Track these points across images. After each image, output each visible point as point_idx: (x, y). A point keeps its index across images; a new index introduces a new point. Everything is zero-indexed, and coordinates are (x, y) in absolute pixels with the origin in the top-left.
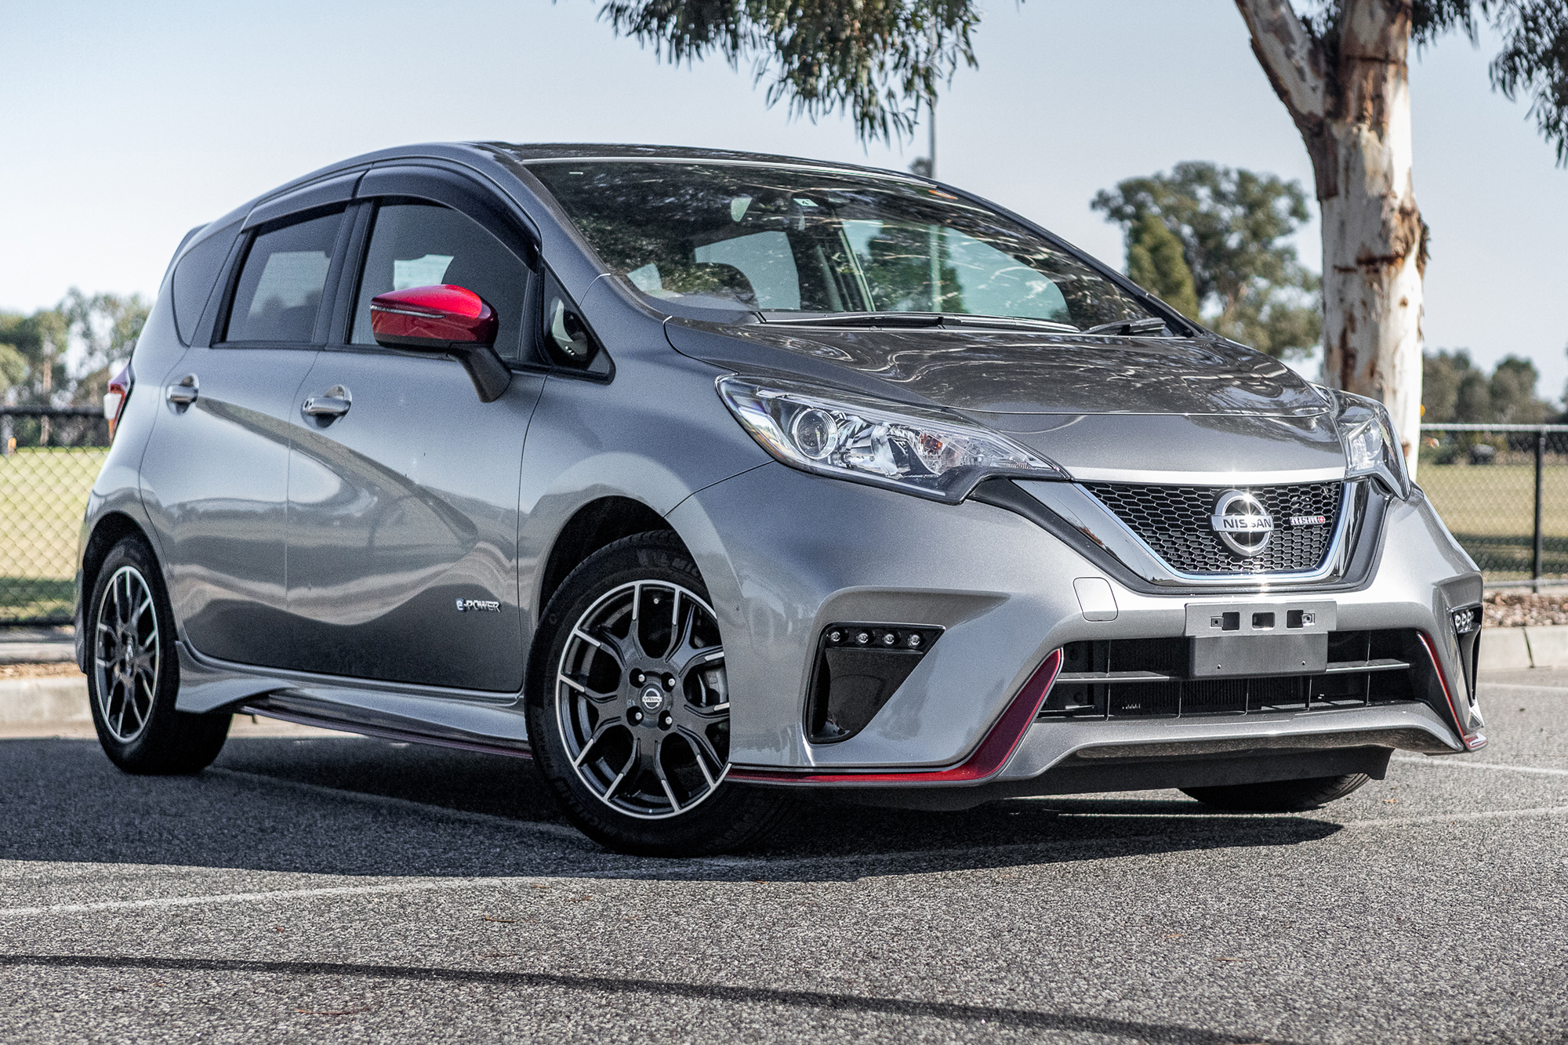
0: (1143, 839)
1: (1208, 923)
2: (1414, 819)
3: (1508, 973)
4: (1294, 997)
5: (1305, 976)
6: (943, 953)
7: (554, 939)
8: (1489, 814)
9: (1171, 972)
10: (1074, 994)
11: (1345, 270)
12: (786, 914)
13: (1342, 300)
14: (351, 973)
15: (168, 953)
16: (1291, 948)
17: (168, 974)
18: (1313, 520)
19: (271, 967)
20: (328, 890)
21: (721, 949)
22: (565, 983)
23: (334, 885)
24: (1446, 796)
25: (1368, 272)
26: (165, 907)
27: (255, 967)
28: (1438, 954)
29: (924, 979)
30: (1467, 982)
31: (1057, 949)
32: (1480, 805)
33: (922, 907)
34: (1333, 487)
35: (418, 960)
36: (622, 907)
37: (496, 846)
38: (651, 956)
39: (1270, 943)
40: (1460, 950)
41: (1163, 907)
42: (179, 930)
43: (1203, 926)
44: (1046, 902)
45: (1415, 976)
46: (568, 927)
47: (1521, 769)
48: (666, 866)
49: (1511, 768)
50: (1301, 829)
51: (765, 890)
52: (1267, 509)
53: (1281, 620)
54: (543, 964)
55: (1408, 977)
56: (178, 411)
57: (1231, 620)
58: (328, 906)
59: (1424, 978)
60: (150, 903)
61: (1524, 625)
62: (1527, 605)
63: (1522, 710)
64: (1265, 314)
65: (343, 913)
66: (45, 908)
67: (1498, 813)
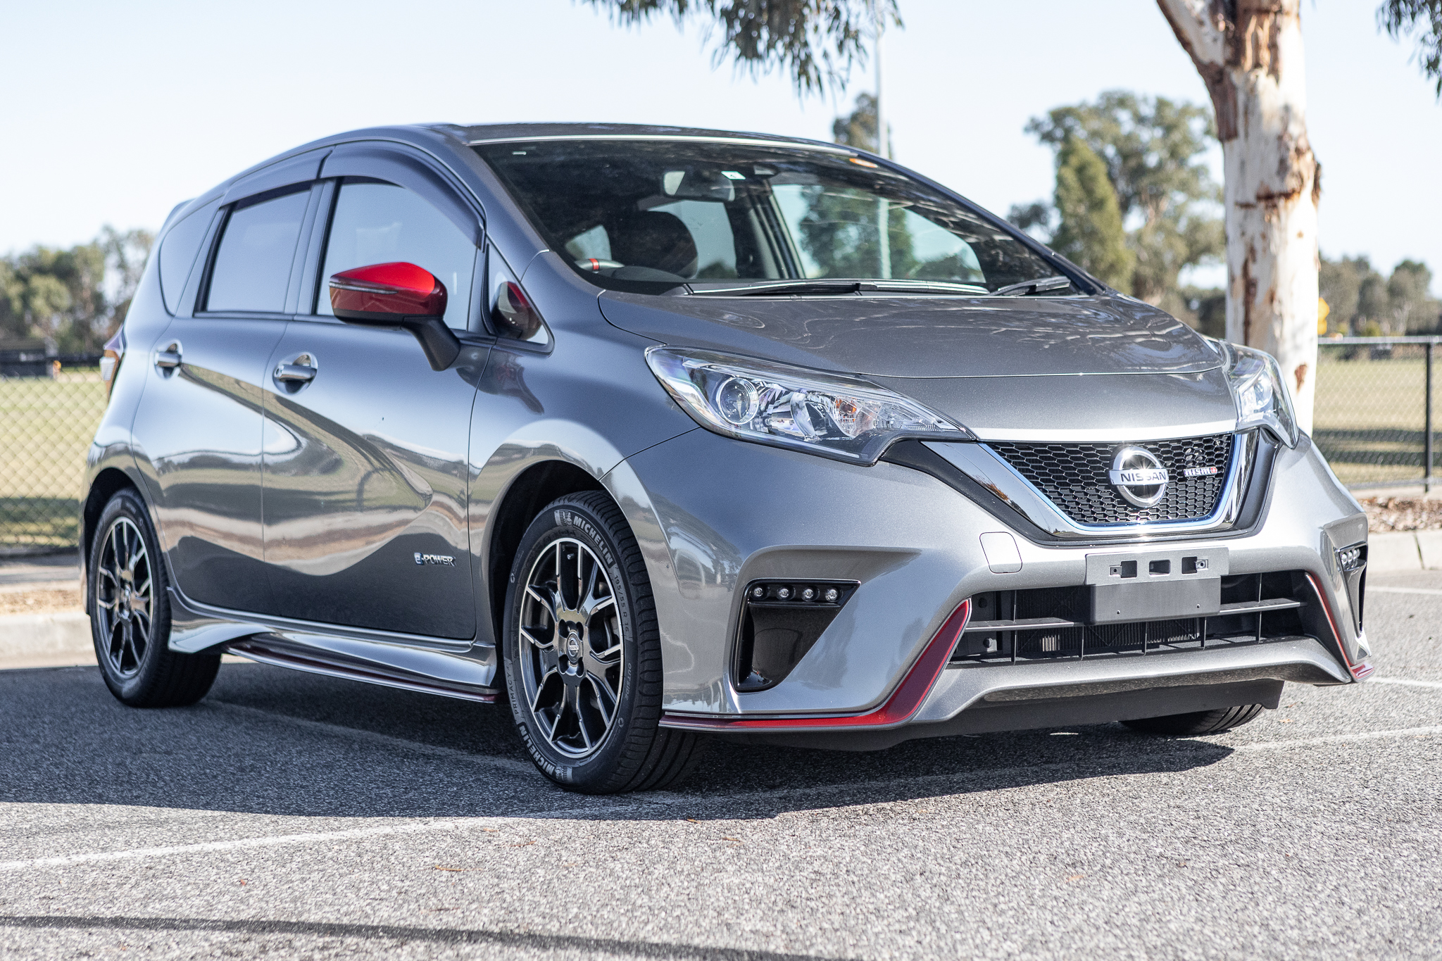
0: (1053, 767)
1: (1108, 862)
2: (1306, 741)
3: (1388, 917)
4: (1185, 947)
5: (1195, 922)
6: (858, 900)
7: (497, 889)
8: (1376, 734)
9: (1069, 919)
10: (977, 947)
11: (1246, 206)
12: (715, 857)
13: (1243, 234)
14: (303, 932)
15: (136, 912)
16: (1184, 891)
17: (133, 936)
18: (1206, 471)
19: (230, 926)
20: (293, 837)
21: (650, 898)
22: (502, 940)
23: (299, 831)
24: (1338, 714)
25: (1267, 207)
26: (140, 858)
27: (215, 926)
28: (1322, 896)
29: (836, 930)
30: (1348, 928)
31: (965, 895)
32: (1370, 724)
33: (842, 848)
34: (1224, 439)
35: (367, 916)
36: (563, 852)
37: (454, 784)
38: (584, 908)
39: (1164, 884)
40: (1343, 889)
41: (1067, 844)
42: (150, 885)
43: (1103, 866)
44: (958, 840)
45: (1300, 921)
46: (510, 875)
47: (1409, 682)
48: (608, 805)
49: (1400, 682)
50: (1201, 754)
51: (698, 830)
52: (1161, 462)
53: (1176, 566)
54: (482, 919)
55: (1293, 922)
56: (165, 375)
57: (1129, 568)
58: (291, 855)
59: (1308, 924)
60: (127, 854)
61: (1415, 528)
62: (1418, 508)
63: (1411, 616)
64: (1182, 226)
65: (305, 864)
66: (30, 862)
67: (1385, 733)
